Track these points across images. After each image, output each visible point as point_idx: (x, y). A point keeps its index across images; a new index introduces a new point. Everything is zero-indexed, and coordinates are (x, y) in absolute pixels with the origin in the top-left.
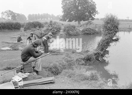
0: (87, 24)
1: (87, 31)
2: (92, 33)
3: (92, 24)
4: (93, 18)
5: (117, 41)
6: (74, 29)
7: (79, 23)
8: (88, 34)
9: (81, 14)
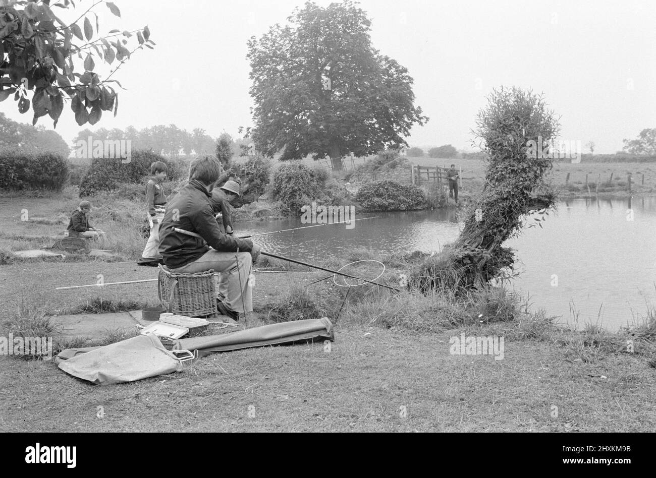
0: (376, 168)
1: (380, 195)
2: (403, 207)
3: (399, 168)
4: (400, 141)
5: (547, 206)
6: (323, 187)
7: (338, 165)
8: (383, 210)
9: (343, 121)
